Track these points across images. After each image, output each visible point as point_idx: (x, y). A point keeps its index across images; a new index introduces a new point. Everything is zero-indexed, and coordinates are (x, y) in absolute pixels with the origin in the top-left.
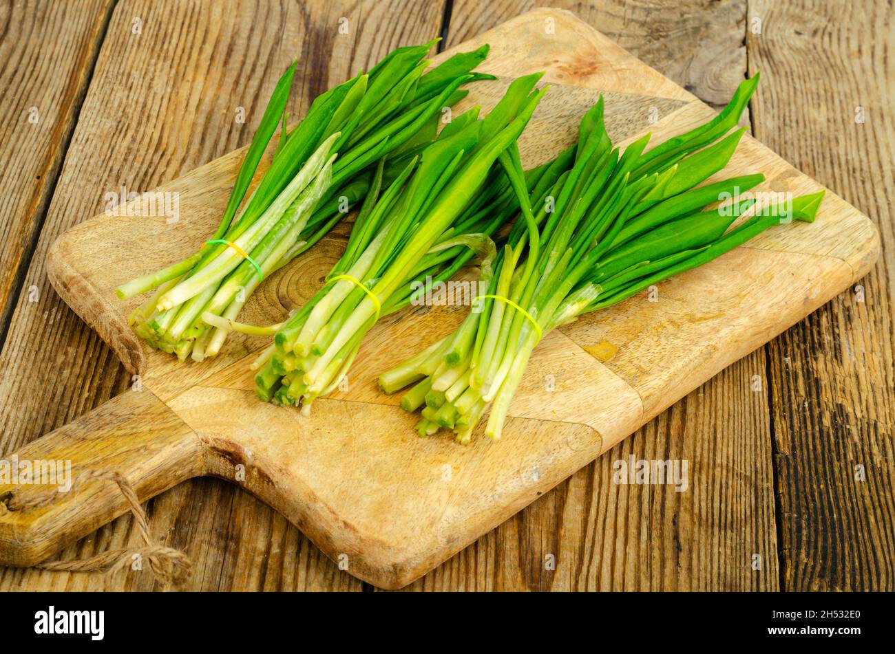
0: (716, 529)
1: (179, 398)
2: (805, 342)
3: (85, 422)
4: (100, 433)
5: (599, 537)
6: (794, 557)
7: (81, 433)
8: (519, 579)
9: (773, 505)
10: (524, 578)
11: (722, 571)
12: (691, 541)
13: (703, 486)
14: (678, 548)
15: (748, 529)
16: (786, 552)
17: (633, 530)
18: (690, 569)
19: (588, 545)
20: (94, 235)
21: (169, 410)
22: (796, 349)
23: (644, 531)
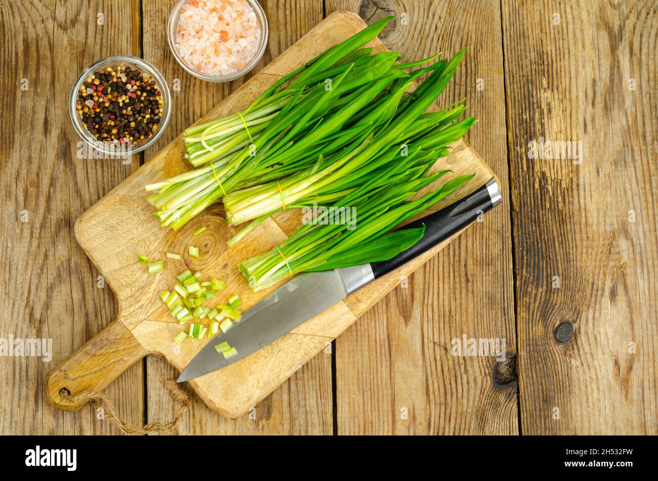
0: (484, 266)
1: (137, 328)
2: (527, 134)
3: (94, 344)
4: (102, 351)
5: (431, 281)
6: (520, 273)
7: (93, 352)
8: (398, 313)
9: (510, 246)
10: (400, 311)
11: (487, 291)
12: (473, 275)
13: (478, 242)
14: (467, 280)
15: (499, 263)
16: (517, 271)
17: (446, 275)
18: (473, 292)
19: (427, 287)
20: (95, 222)
21: (132, 336)
22: (522, 139)
23: (452, 274)
